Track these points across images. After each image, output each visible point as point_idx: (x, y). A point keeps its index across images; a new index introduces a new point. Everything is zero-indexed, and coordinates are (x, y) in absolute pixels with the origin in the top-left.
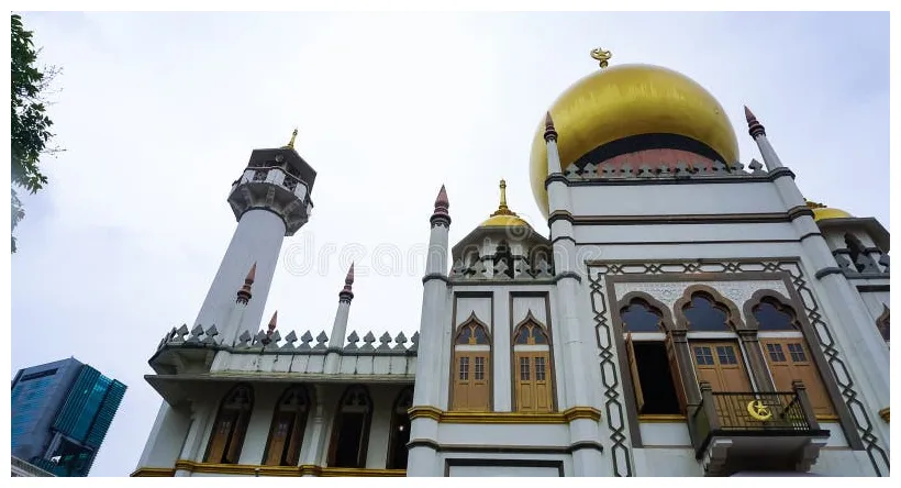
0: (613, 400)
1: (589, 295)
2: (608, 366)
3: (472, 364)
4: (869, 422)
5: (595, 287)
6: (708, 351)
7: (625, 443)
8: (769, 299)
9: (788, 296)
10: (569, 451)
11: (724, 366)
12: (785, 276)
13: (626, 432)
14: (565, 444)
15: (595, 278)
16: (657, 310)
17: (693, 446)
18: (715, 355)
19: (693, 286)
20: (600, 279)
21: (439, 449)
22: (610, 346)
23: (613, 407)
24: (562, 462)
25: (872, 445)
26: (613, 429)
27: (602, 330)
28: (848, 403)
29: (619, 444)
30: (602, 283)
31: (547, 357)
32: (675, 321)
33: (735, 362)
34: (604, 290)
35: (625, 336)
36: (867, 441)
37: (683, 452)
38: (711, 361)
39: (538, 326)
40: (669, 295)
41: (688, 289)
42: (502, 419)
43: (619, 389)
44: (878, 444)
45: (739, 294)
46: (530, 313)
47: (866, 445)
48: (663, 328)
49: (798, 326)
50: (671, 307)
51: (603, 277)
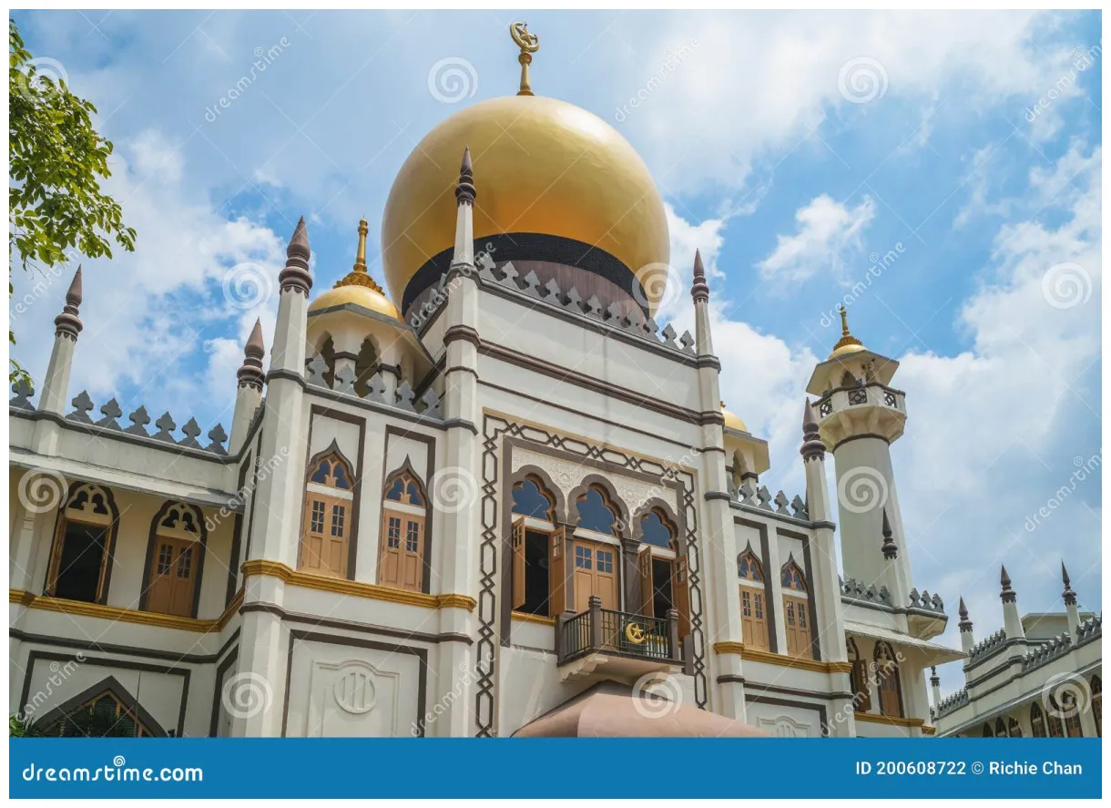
0: (488, 589)
1: (481, 454)
2: (488, 549)
3: (328, 513)
4: (703, 651)
5: (489, 445)
6: (588, 553)
7: (492, 639)
8: (658, 509)
9: (676, 512)
10: (436, 639)
11: (601, 573)
12: (678, 486)
13: (496, 628)
14: (432, 631)
15: (491, 434)
16: (551, 495)
17: (556, 651)
18: (594, 560)
19: (594, 475)
20: (496, 437)
21: (285, 617)
22: (494, 526)
23: (487, 597)
24: (426, 650)
25: (699, 671)
26: (483, 622)
27: (489, 503)
28: (695, 630)
29: (486, 638)
30: (499, 442)
31: (421, 524)
32: (567, 511)
33: (611, 572)
34: (499, 453)
35: (515, 518)
36: (696, 667)
37: (545, 656)
38: (588, 565)
39: (416, 479)
40: (567, 478)
41: (588, 477)
42: (363, 592)
43: (497, 579)
44: (704, 671)
45: (635, 496)
46: (407, 460)
47: (695, 671)
48: (554, 518)
49: (675, 546)
50: (566, 494)
51: (500, 435)
